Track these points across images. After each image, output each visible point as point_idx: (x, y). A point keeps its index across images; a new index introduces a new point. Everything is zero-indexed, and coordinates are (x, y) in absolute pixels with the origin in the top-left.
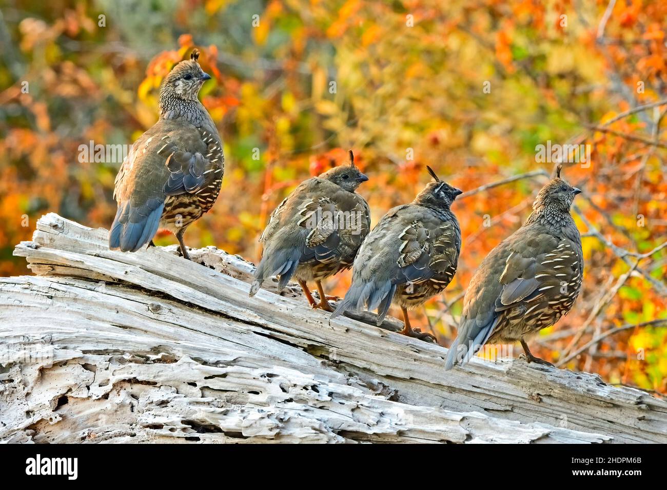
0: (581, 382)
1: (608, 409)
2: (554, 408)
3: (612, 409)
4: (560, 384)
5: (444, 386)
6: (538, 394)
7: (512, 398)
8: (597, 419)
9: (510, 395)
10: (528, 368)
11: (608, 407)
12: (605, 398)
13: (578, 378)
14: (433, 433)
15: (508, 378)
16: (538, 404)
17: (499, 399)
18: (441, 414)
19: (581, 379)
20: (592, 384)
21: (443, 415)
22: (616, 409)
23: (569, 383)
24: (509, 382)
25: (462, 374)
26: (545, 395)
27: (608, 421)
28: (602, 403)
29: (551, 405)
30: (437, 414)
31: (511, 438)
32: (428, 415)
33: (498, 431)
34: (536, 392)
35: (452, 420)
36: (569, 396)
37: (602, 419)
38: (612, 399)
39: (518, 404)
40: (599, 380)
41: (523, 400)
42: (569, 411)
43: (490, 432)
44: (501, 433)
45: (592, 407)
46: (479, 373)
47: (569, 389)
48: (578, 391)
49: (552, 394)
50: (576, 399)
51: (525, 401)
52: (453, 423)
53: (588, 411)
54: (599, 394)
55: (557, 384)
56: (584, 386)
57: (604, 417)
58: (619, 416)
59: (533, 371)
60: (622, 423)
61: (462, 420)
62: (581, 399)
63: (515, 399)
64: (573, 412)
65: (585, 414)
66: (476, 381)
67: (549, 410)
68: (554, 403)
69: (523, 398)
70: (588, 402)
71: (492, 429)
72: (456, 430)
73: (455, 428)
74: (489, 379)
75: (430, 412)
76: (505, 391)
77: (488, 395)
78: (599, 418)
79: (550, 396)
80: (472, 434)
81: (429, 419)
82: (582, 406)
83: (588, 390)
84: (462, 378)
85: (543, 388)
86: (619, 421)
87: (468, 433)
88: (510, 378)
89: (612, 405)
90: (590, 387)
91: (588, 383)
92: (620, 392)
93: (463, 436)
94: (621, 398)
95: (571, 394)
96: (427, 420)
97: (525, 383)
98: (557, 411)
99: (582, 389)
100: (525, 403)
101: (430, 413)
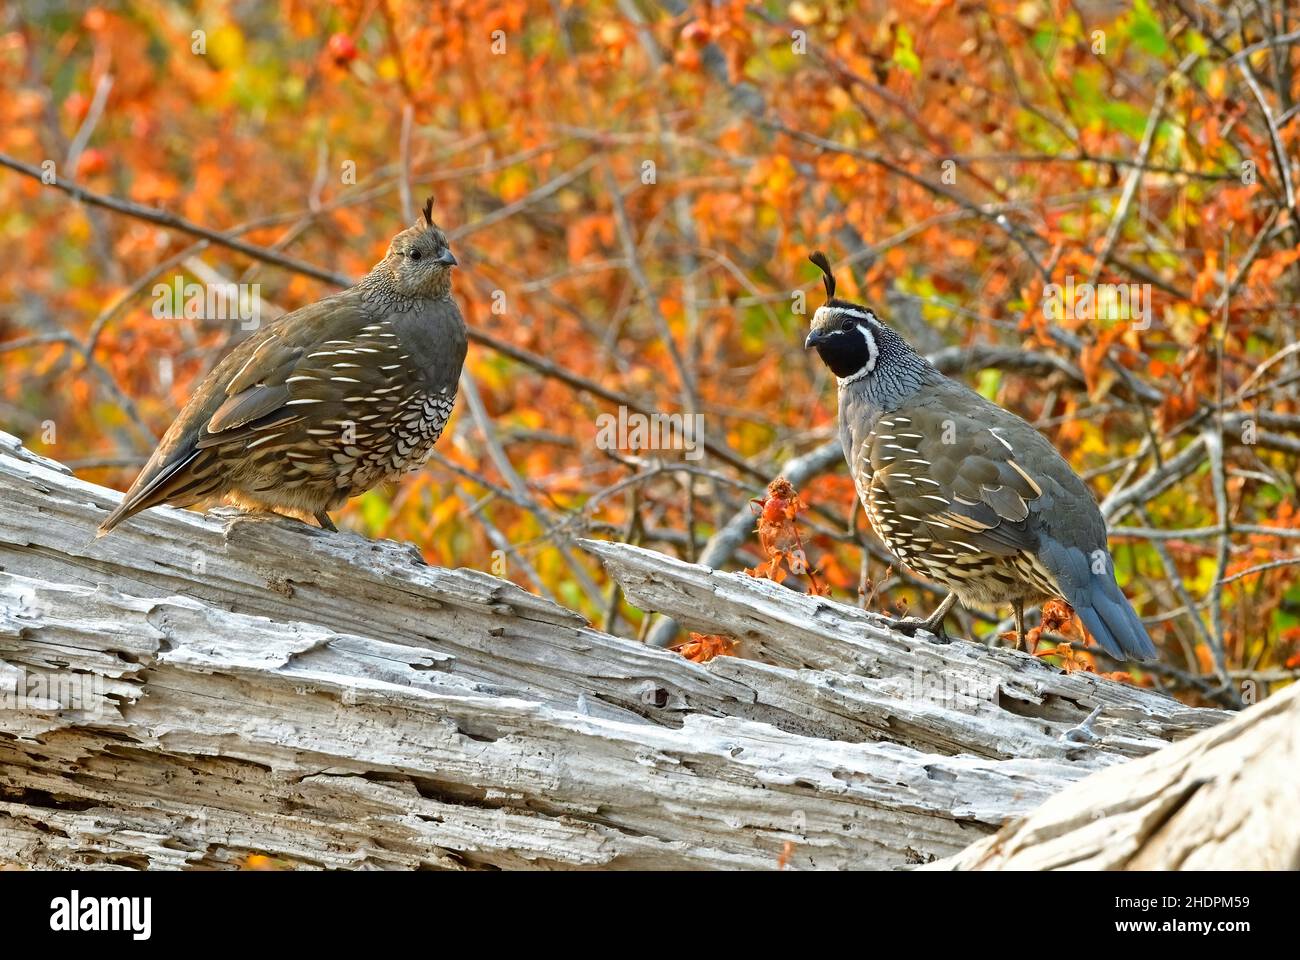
0: (380, 558)
1: (429, 614)
2: (318, 609)
3: (437, 614)
4: (338, 559)
5: (95, 561)
6: (289, 581)
7: (234, 588)
8: (406, 634)
9: (229, 581)
10: (274, 528)
11: (429, 609)
12: (426, 589)
13: (375, 549)
14: (94, 636)
15: (230, 547)
16: (287, 601)
17: (208, 590)
18: (111, 599)
19: (381, 550)
20: (402, 561)
21: (114, 600)
22: (445, 613)
23: (356, 558)
24: (231, 556)
25: (134, 540)
26: (304, 584)
27: (428, 638)
28: (420, 599)
29: (313, 604)
30: (104, 598)
31: (252, 649)
32: (85, 601)
33: (225, 636)
34: (286, 576)
35: (132, 611)
36: (353, 585)
37: (415, 633)
38: (440, 592)
39: (246, 601)
40: (417, 555)
41: (257, 593)
42: (349, 617)
43: (208, 636)
44: (230, 638)
45: (396, 608)
46: (171, 536)
47: (355, 569)
48: (373, 574)
49: (317, 580)
50: (365, 591)
51: (262, 594)
52: (133, 618)
53: (390, 617)
54: (415, 580)
55: (331, 558)
56: (386, 564)
57: (420, 630)
58: (450, 628)
59: (282, 534)
60: (457, 642)
61: (155, 610)
62: (375, 593)
63: (241, 590)
64: (357, 618)
65: (381, 623)
66: (163, 552)
67: (307, 613)
68: (321, 599)
69: (257, 588)
70: (390, 598)
71: (212, 630)
72: (139, 630)
73: (140, 627)
74: (190, 550)
75: (87, 594)
76: (220, 574)
77: (186, 581)
78: (409, 631)
79: (311, 585)
80: (170, 639)
81: (85, 609)
82: (376, 607)
83: (395, 573)
84: (136, 546)
85: (301, 568)
86: (450, 638)
87: (163, 636)
88: (234, 548)
89: (438, 606)
90: (398, 566)
91: (394, 560)
92: (457, 578)
93: (154, 642)
94: (459, 590)
95: (358, 582)
96: (81, 610)
97: (263, 558)
98: (325, 615)
99: (381, 570)
100: (260, 598)
101: (88, 597)
